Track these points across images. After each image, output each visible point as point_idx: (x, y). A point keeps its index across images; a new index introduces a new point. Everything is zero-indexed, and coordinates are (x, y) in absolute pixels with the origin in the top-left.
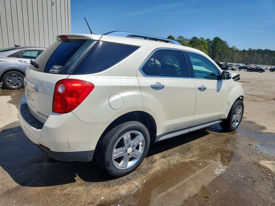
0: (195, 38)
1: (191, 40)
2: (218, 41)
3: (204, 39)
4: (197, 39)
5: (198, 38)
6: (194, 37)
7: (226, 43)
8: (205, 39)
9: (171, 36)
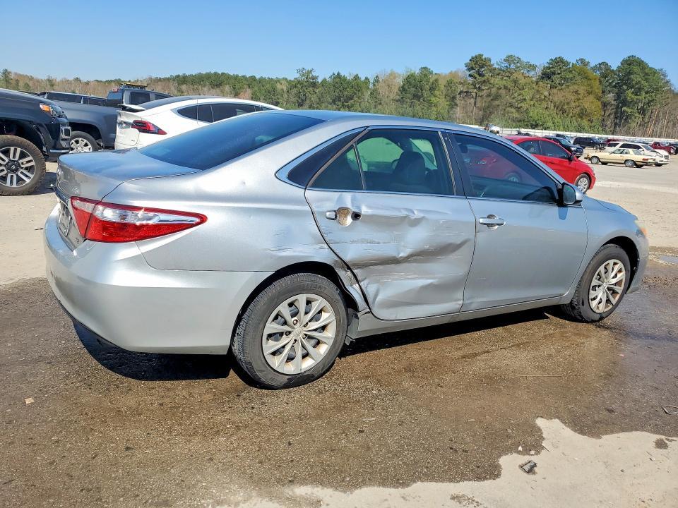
0: (559, 62)
1: (547, 67)
2: (636, 69)
3: (588, 62)
4: (566, 63)
5: (569, 61)
6: (556, 59)
7: (665, 75)
8: (592, 65)
9: (480, 56)
